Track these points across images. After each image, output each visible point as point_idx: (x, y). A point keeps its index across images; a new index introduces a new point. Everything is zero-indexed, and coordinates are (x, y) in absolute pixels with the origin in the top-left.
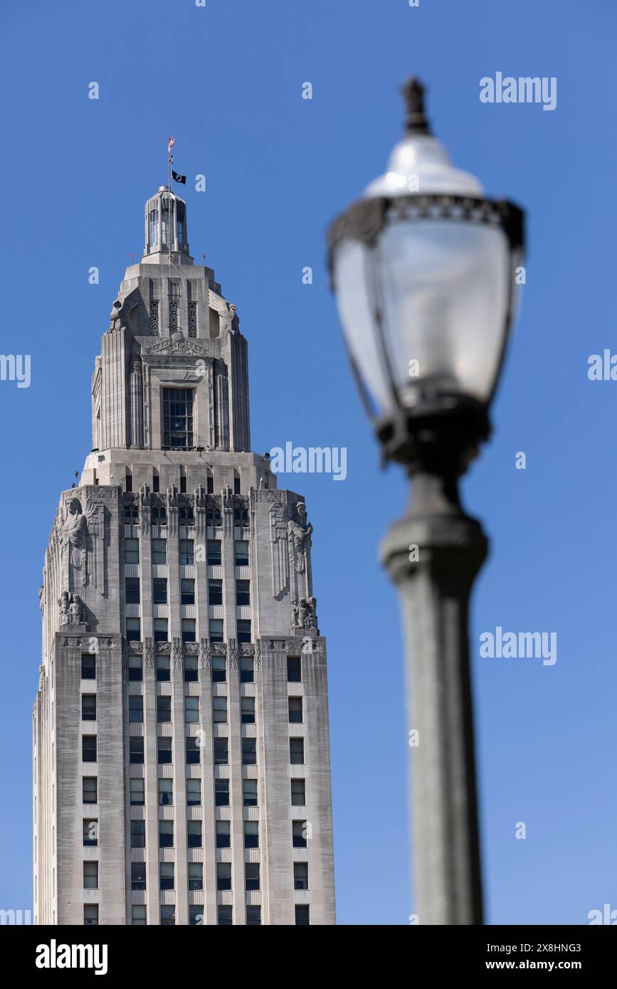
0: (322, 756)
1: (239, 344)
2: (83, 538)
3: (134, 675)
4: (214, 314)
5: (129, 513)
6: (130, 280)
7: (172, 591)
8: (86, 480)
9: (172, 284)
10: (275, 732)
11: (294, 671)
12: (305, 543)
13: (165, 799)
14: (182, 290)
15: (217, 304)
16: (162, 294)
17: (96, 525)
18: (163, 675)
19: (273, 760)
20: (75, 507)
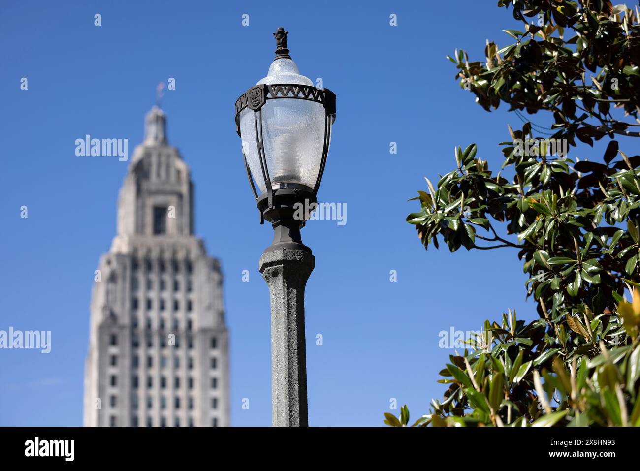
0: (227, 386)
1: (191, 186)
2: (112, 278)
3: (135, 345)
4: (178, 172)
5: (135, 265)
6: (139, 153)
7: (156, 305)
8: (114, 249)
9: (159, 155)
10: (205, 374)
11: (214, 344)
12: (221, 283)
13: (149, 405)
14: (163, 159)
15: (180, 165)
16: (154, 160)
17: (119, 271)
18: (150, 345)
19: (204, 388)
20: (109, 262)
